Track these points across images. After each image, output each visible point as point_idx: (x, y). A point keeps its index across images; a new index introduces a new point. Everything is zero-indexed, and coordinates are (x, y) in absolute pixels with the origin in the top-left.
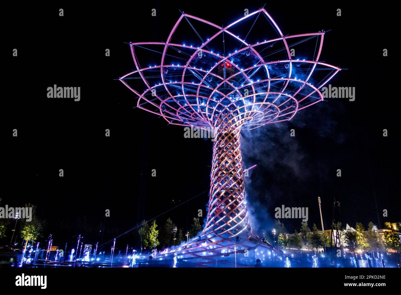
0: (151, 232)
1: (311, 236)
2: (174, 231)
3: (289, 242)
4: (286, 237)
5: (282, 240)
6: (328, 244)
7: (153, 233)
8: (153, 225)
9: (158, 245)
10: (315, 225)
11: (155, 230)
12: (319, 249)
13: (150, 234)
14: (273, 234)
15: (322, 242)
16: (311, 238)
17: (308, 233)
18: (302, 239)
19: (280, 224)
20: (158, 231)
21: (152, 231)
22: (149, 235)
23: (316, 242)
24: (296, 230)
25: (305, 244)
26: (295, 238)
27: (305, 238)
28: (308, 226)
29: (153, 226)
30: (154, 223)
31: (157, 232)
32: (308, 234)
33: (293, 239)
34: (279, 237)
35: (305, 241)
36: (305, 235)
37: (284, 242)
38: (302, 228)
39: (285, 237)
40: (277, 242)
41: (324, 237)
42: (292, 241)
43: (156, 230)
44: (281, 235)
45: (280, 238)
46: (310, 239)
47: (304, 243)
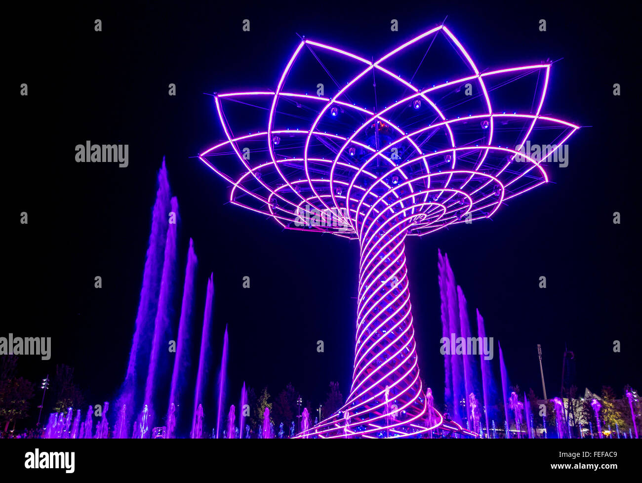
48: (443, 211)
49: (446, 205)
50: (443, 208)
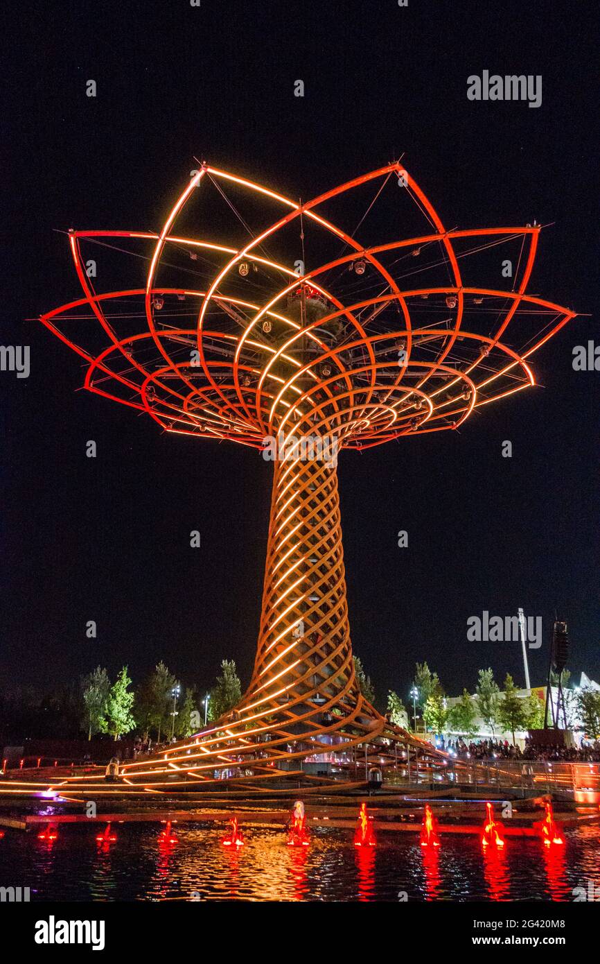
0: (114, 697)
1: (500, 704)
2: (174, 693)
3: (451, 718)
4: (442, 706)
5: (433, 714)
6: (539, 722)
7: (119, 699)
8: (120, 679)
9: (132, 728)
10: (509, 677)
11: (125, 691)
12: (519, 733)
13: (114, 703)
14: (412, 700)
15: (525, 716)
16: (501, 708)
17: (494, 694)
18: (479, 710)
19: (430, 674)
20: (133, 694)
21: (117, 695)
22: (109, 703)
23: (512, 719)
24: (465, 690)
25: (487, 722)
26: (463, 707)
27: (485, 707)
28: (492, 680)
29: (122, 683)
30: (122, 674)
31: (130, 696)
32: (495, 697)
33: (459, 711)
34: (425, 705)
35: (486, 715)
36: (487, 699)
37: (438, 719)
38: (480, 685)
39: (440, 707)
40: (421, 717)
41: (530, 704)
42: (455, 715)
43: (128, 692)
44: (431, 701)
45: (430, 708)
46: (498, 710)
47: (485, 721)
48: (392, 417)
49: (397, 408)
50: (392, 413)
